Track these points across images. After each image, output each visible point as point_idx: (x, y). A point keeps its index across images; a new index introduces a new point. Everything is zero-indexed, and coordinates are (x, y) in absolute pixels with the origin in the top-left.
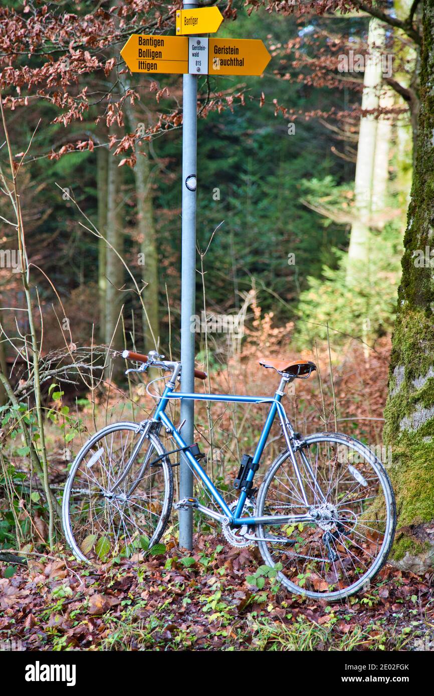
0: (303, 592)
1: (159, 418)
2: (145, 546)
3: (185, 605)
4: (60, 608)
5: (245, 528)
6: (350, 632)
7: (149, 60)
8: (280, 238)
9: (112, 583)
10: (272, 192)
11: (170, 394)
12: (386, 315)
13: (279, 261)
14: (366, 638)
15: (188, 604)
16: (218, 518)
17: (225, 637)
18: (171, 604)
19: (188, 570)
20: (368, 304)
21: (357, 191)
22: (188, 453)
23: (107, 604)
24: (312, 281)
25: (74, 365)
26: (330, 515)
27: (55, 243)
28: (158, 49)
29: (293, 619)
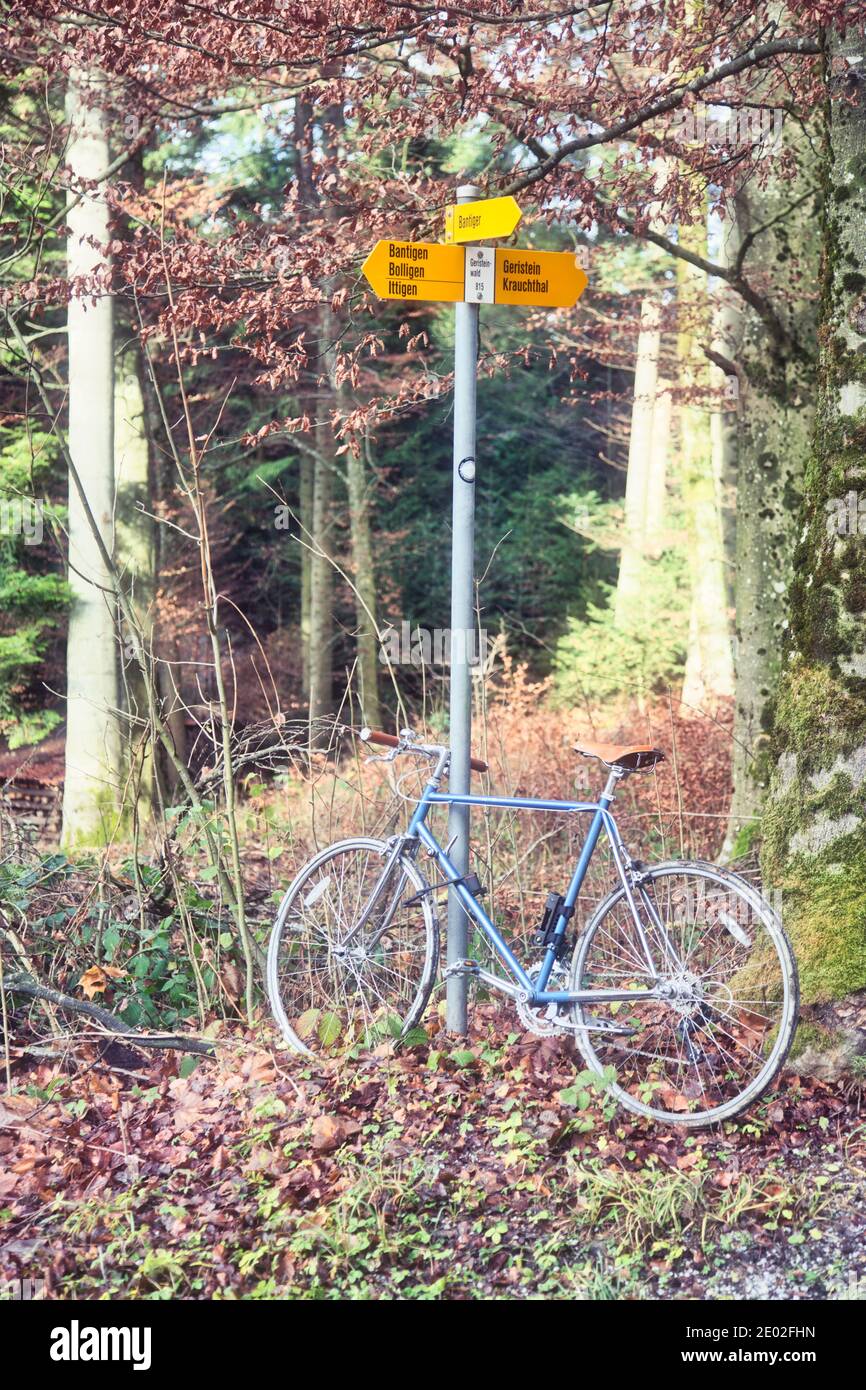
0: (651, 1113)
1: (417, 833)
2: (396, 1033)
3: (463, 1135)
4: (267, 1138)
5: (553, 1008)
6: (734, 1186)
7: (405, 281)
9: (347, 1095)
11: (432, 795)
12: (668, 666)
13: (526, 598)
14: (761, 1198)
15: (468, 1133)
16: (511, 992)
17: (531, 1193)
18: (442, 1132)
19: (462, 1074)
20: (645, 652)
21: (627, 510)
22: (461, 887)
23: (340, 1131)
24: (573, 623)
25: (283, 748)
26: (690, 991)
27: (246, 574)
28: (419, 263)
29: (638, 1161)
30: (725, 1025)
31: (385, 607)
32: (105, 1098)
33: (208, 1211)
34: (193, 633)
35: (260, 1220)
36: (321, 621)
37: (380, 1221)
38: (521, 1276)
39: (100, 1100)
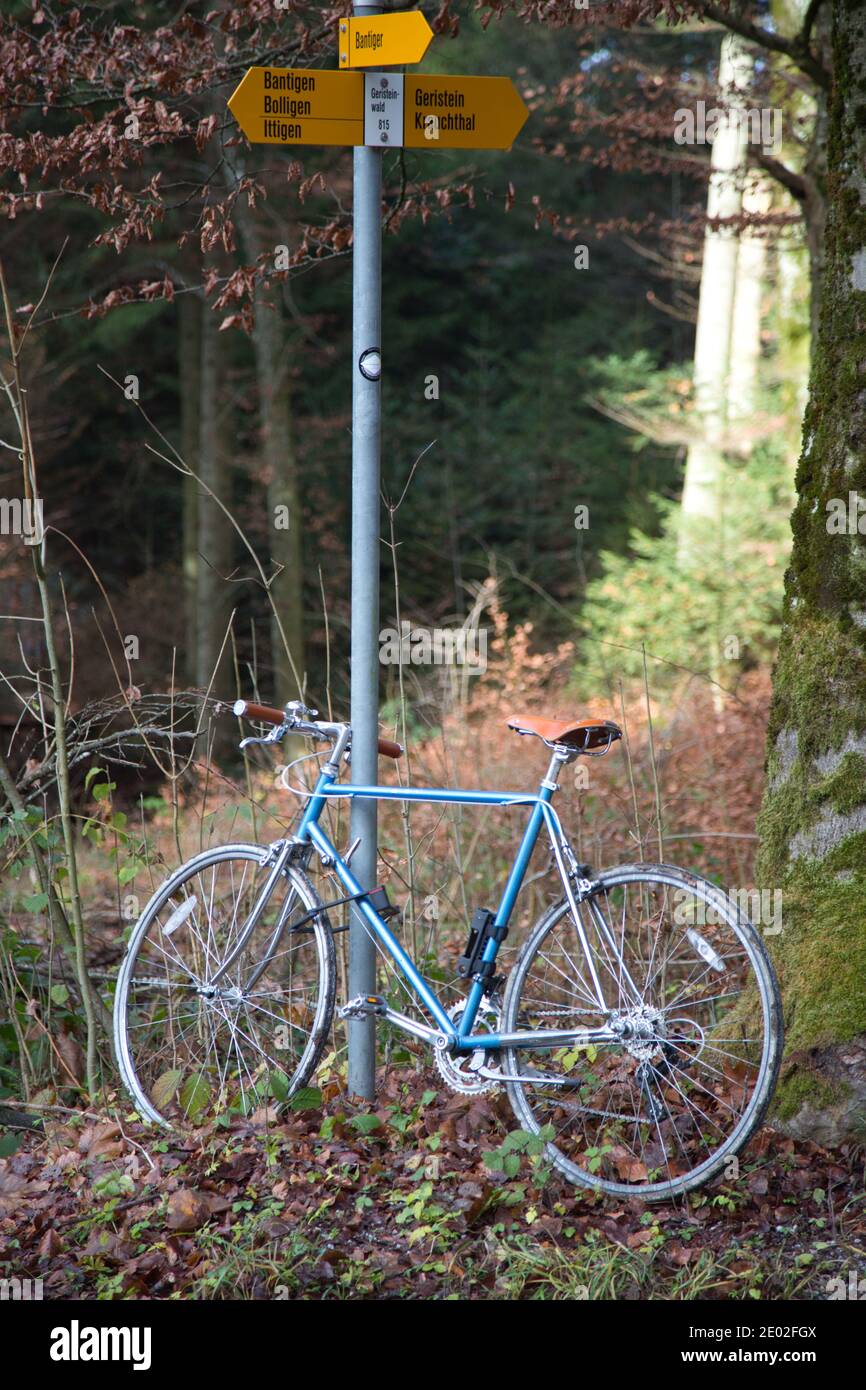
0: (597, 1184)
1: (308, 837)
2: (280, 1093)
3: (360, 1210)
4: (109, 1217)
5: (479, 1057)
6: (692, 1264)
7: (286, 120)
8: (547, 474)
9: (214, 1167)
10: (528, 381)
11: (328, 787)
12: (757, 627)
13: (542, 520)
14: (723, 1276)
15: (366, 1208)
16: (426, 1036)
17: (440, 1275)
18: (332, 1208)
19: (366, 1141)
20: (721, 605)
21: (697, 380)
22: (365, 906)
23: (203, 1209)
24: (610, 560)
25: (137, 731)
26: (650, 1029)
27: (95, 484)
28: (303, 96)
29: (577, 1238)
30: (705, 1081)
31: (315, 536)
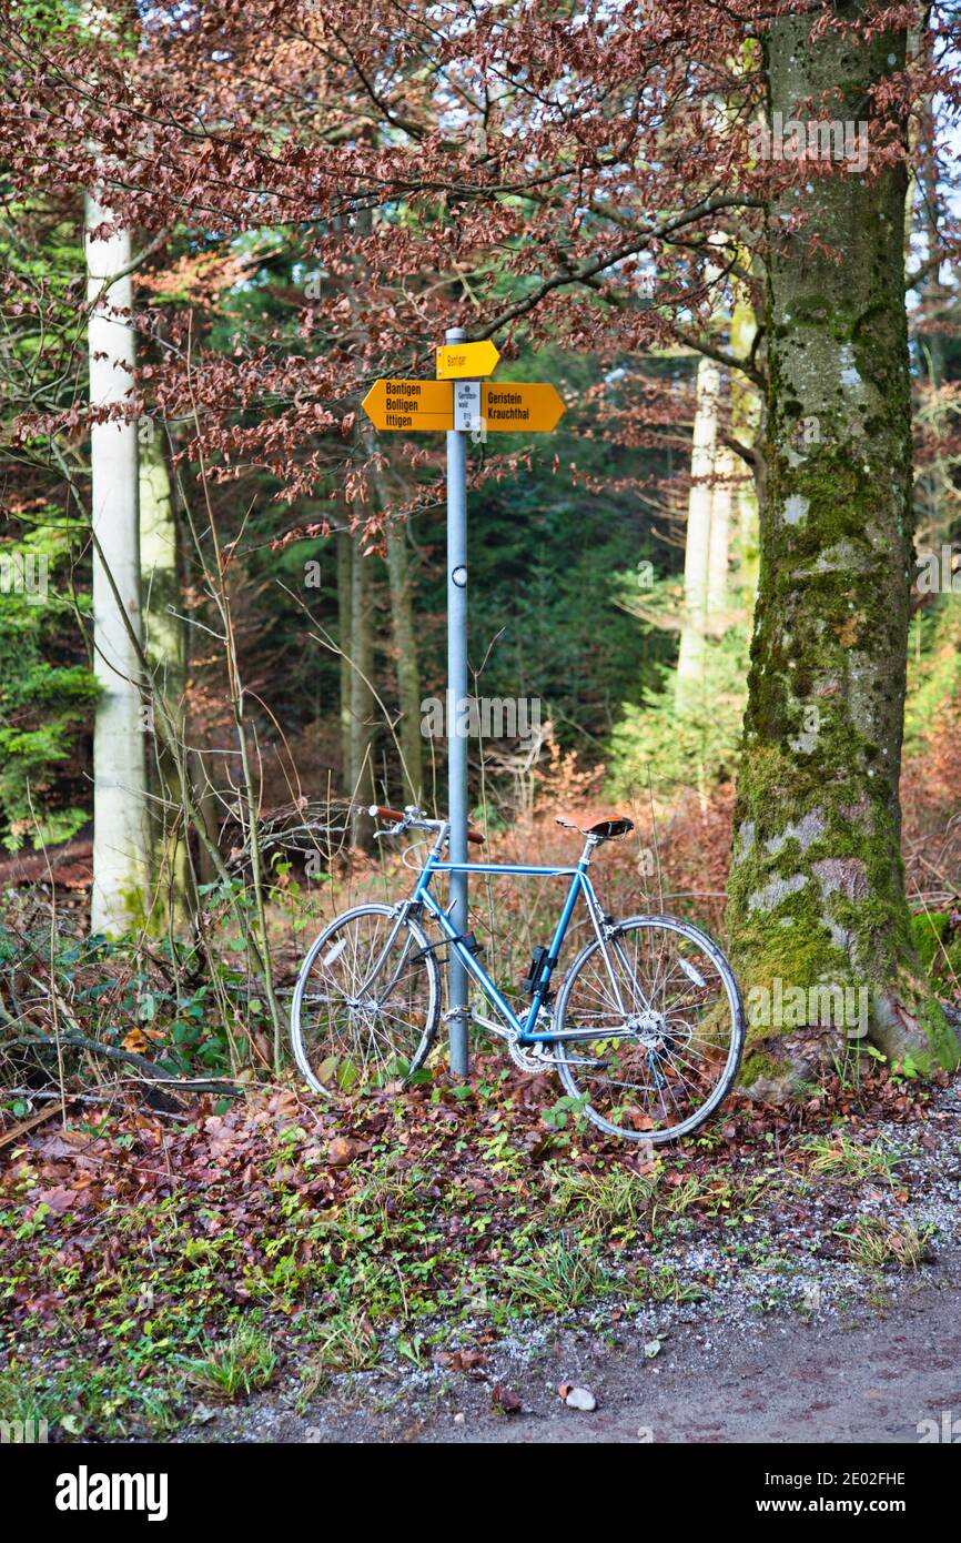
0: (620, 1132)
1: (421, 898)
2: (404, 1072)
3: (458, 1151)
4: (289, 1156)
5: (539, 1046)
6: (684, 1185)
7: (401, 414)
8: (585, 651)
9: (359, 1122)
10: (573, 589)
11: (435, 864)
12: (729, 753)
13: (583, 682)
14: (705, 1192)
15: (463, 1150)
16: (503, 1033)
17: (513, 1194)
18: (439, 1150)
19: (462, 1105)
20: (705, 738)
21: (686, 587)
22: (460, 945)
23: (353, 1151)
24: (629, 708)
25: (305, 827)
26: (654, 1027)
27: (282, 662)
28: (413, 398)
29: (606, 1169)
30: (693, 1062)
32: (149, 1133)
33: (239, 1214)
34: (225, 726)
35: (283, 1218)
36: (363, 710)
37: (383, 1214)
38: (500, 1255)
39: (145, 1135)
